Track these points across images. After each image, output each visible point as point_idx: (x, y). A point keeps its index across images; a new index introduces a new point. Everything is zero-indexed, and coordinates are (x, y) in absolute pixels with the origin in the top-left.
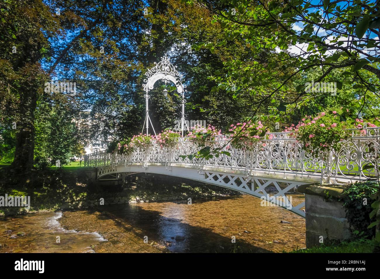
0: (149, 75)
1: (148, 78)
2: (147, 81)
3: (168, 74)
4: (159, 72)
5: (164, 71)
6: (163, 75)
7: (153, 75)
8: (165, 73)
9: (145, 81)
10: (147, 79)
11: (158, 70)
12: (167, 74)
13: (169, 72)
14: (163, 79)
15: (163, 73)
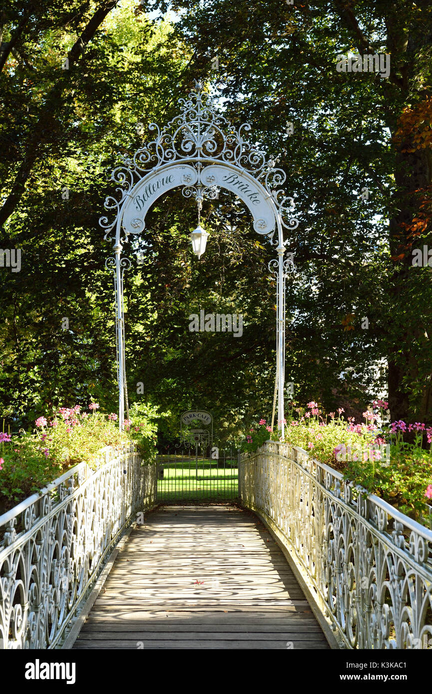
0: (129, 179)
1: (124, 193)
2: (117, 205)
3: (210, 163)
4: (171, 162)
5: (190, 153)
6: (189, 170)
7: (143, 174)
8: (195, 162)
9: (111, 203)
10: (119, 196)
11: (164, 153)
12: (205, 164)
13: (215, 154)
14: (188, 185)
15: (188, 163)
